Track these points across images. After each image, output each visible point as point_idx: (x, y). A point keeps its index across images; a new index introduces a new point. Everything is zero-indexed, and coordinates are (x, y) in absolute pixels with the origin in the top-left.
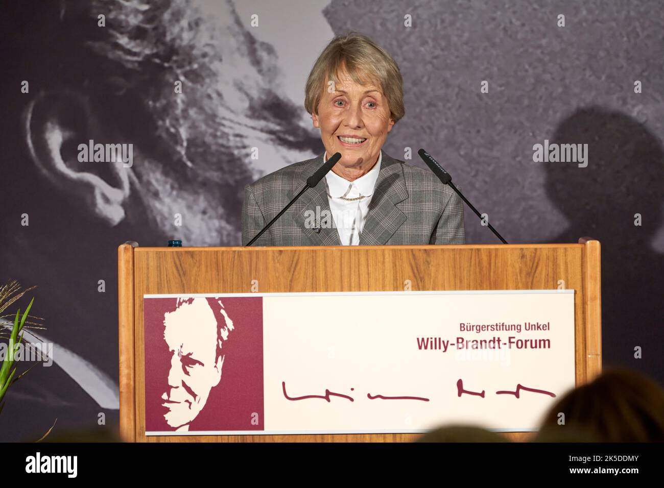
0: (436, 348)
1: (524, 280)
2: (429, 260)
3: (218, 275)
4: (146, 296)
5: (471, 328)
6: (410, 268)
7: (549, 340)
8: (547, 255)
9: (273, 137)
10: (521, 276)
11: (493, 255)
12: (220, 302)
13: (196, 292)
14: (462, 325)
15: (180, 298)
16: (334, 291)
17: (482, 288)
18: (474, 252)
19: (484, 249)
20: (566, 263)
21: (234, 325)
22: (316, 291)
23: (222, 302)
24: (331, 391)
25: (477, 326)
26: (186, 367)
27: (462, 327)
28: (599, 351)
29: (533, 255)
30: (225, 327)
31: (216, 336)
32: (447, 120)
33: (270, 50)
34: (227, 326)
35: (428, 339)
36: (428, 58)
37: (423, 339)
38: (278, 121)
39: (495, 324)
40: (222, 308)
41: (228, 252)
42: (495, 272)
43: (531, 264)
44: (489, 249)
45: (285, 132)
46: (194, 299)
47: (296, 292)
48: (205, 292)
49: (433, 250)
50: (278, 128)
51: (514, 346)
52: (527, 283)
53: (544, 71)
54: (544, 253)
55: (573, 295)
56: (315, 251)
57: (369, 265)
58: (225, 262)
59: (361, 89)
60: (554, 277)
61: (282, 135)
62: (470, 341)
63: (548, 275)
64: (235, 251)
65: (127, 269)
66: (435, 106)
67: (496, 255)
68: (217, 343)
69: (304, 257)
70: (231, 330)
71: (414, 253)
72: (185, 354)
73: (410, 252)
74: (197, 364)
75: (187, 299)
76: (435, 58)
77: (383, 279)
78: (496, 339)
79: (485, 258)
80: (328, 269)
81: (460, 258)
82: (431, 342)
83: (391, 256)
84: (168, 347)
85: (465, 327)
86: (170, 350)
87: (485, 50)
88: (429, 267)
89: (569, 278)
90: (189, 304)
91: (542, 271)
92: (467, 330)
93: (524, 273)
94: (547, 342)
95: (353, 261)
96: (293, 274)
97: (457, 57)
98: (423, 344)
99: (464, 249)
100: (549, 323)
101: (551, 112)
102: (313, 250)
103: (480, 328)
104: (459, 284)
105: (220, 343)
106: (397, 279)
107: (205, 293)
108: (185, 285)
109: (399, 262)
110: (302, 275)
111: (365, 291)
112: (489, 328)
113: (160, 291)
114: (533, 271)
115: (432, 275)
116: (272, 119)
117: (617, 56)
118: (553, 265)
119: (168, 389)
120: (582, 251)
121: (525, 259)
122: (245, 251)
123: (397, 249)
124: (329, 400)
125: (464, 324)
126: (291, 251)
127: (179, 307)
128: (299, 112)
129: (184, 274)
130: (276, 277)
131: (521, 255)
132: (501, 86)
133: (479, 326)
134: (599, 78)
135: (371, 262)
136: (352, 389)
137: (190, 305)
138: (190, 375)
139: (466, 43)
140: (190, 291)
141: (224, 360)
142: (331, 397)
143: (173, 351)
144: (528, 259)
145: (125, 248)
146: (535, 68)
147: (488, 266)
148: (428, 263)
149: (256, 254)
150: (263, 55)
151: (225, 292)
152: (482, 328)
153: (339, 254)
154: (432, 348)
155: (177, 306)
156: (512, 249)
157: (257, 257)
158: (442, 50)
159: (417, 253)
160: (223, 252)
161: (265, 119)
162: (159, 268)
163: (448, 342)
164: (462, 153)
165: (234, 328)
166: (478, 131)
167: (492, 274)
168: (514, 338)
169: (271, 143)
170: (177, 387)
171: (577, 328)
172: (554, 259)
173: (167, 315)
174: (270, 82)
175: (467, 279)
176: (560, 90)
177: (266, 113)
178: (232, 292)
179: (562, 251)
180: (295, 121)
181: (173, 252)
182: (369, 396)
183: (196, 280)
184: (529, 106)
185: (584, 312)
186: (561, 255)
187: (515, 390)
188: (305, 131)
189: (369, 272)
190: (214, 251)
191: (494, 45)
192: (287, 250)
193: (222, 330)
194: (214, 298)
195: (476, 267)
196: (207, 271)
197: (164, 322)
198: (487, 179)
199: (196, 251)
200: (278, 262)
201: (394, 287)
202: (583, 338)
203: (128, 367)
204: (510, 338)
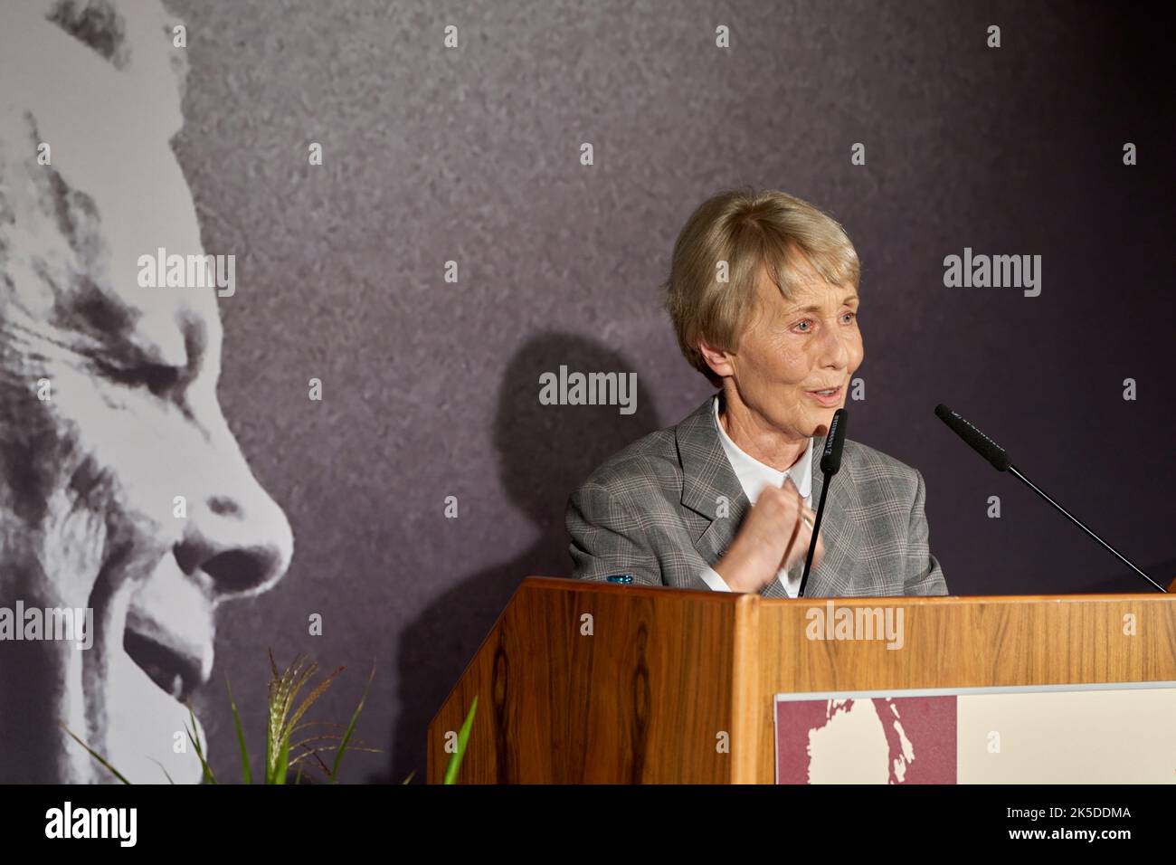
9: (90, 360)
32: (347, 338)
33: (89, 206)
36: (323, 230)
38: (98, 332)
45: (107, 353)
50: (98, 345)
53: (486, 260)
61: (103, 358)
66: (330, 313)
76: (333, 230)
87: (404, 220)
97: (364, 230)
101: (492, 329)
116: (90, 329)
117: (585, 238)
128: (130, 316)
132: (424, 282)
134: (559, 274)
139: (377, 207)
146: (473, 253)
150: (78, 213)
158: (344, 217)
161: (78, 328)
164: (367, 395)
166: (391, 359)
169: (86, 371)
174: (88, 263)
176: (506, 292)
177: (80, 319)
180: (124, 333)
184: (463, 318)
188: (138, 351)
191: (416, 213)
198: (401, 442)
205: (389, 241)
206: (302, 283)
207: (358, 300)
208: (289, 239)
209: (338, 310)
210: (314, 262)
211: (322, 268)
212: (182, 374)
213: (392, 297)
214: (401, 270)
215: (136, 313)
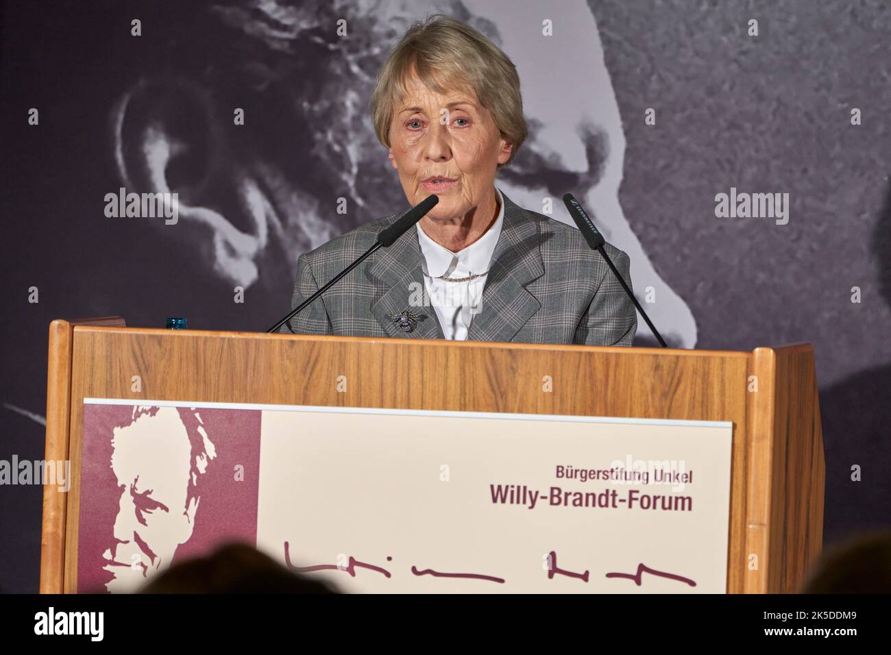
0: (518, 502)
1: (657, 403)
2: (515, 366)
3: (197, 373)
4: (87, 401)
5: (573, 474)
6: (486, 377)
7: (690, 499)
8: (693, 366)
10: (653, 398)
11: (613, 363)
12: (197, 415)
13: (162, 397)
14: (560, 469)
15: (138, 407)
16: (370, 406)
17: (592, 413)
18: (583, 357)
19: (599, 353)
20: (723, 381)
21: (216, 451)
22: (343, 406)
23: (201, 416)
24: (357, 559)
25: (582, 471)
26: (142, 512)
27: (560, 471)
28: (766, 519)
29: (673, 365)
30: (203, 454)
31: (189, 467)
33: (491, 29)
34: (206, 453)
35: (507, 487)
36: (733, 53)
37: (500, 487)
39: (609, 470)
40: (199, 424)
41: (214, 340)
42: (613, 390)
43: (669, 380)
44: (607, 353)
46: (159, 409)
47: (313, 405)
48: (177, 398)
49: (521, 350)
51: (636, 504)
52: (662, 408)
54: (690, 363)
55: (730, 431)
56: (345, 343)
57: (425, 369)
58: (208, 353)
59: (441, 100)
60: (702, 402)
62: (570, 493)
63: (694, 398)
64: (224, 338)
65: (60, 358)
66: (740, 128)
67: (617, 365)
68: (189, 477)
69: (326, 353)
70: (212, 458)
71: (493, 354)
72: (140, 491)
73: (487, 352)
74: (159, 508)
75: (148, 408)
76: (744, 53)
77: (445, 392)
78: (611, 492)
79: (599, 365)
80: (363, 372)
81: (562, 365)
82: (512, 492)
83: (458, 357)
84: (116, 480)
85: (565, 472)
86: (119, 485)
87: (821, 44)
88: (515, 377)
89: (726, 404)
90: (151, 416)
91: (685, 393)
92: (567, 477)
93: (658, 393)
94: (687, 502)
95: (400, 362)
96: (309, 378)
97: (778, 53)
98: (499, 494)
99: (568, 352)
100: (691, 472)
102: (341, 343)
103: (587, 475)
104: (557, 405)
105: (195, 477)
106: (465, 394)
107: (176, 400)
108: (147, 386)
109: (469, 367)
110: (323, 380)
111: (417, 409)
112: (601, 475)
113: (109, 395)
114: (672, 390)
115: (519, 390)
118: (703, 383)
119: (113, 543)
120: (747, 363)
121: (660, 372)
122: (239, 339)
123: (468, 347)
124: (353, 574)
125: (563, 467)
126: (309, 342)
127: (135, 420)
129: (147, 370)
130: (284, 380)
131: (654, 365)
133: (586, 471)
135: (427, 365)
136: (389, 559)
137: (153, 417)
138: (146, 525)
139: (792, 33)
140: (155, 395)
141: (199, 504)
142: (356, 568)
143: (124, 486)
144: (665, 372)
145: (60, 326)
147: (604, 380)
148: (514, 370)
149: (256, 344)
151: (206, 400)
152: (590, 474)
153: (380, 350)
154: (512, 502)
155: (133, 418)
156: (642, 355)
157: (257, 349)
159: (498, 355)
160: (206, 339)
162: (109, 358)
163: (537, 493)
165: (215, 456)
167: (609, 391)
168: (637, 492)
170: (127, 542)
171: (735, 481)
172: (704, 374)
173: (117, 431)
175: (572, 398)
178: (217, 401)
179: (718, 361)
181: (131, 335)
182: (414, 570)
183: (164, 381)
184: (885, 135)
185: (746, 458)
186: (716, 368)
187: (634, 573)
188: (538, 158)
189: (425, 380)
190: (193, 337)
191: (835, 37)
192: (302, 341)
193: (198, 458)
194: (190, 408)
195: (585, 380)
196: (180, 367)
197: (112, 441)
198: (815, 246)
199: (166, 336)
200: (288, 358)
201: (460, 405)
202: (742, 498)
203: (57, 508)
204: (631, 492)
205: (805, 64)
206: (710, 101)
207: (770, 117)
208: (698, 61)
209: (748, 126)
210: (723, 82)
211: (732, 88)
212: (582, 179)
213: (807, 114)
214: (817, 90)
215: (537, 125)
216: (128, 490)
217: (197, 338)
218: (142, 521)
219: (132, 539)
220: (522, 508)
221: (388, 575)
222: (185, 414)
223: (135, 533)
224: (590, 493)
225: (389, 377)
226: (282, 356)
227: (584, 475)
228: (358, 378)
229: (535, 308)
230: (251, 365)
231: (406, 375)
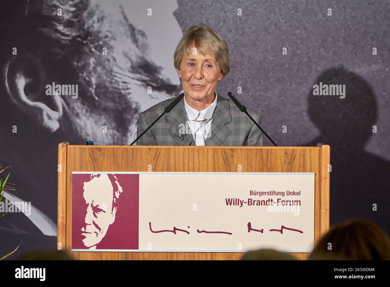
0: (236, 205)
1: (286, 167)
2: (233, 154)
3: (114, 161)
4: (73, 173)
5: (256, 194)
6: (222, 158)
7: (300, 201)
8: (300, 153)
9: (144, 83)
10: (285, 165)
11: (270, 152)
12: (115, 177)
13: (102, 171)
14: (251, 192)
15: (93, 174)
16: (180, 171)
17: (263, 171)
18: (259, 150)
19: (264, 149)
20: (310, 158)
22: (169, 171)
23: (116, 177)
24: (177, 228)
25: (260, 192)
26: (95, 213)
27: (251, 193)
28: (328, 208)
29: (292, 152)
30: (118, 191)
32: (242, 75)
33: (143, 34)
34: (119, 190)
35: (232, 199)
36: (232, 40)
37: (229, 199)
38: (147, 74)
39: (270, 192)
40: (116, 180)
41: (120, 148)
42: (270, 162)
43: (291, 158)
44: (267, 149)
45: (151, 81)
46: (100, 175)
47: (158, 171)
49: (235, 149)
50: (147, 78)
52: (288, 168)
53: (297, 49)
54: (298, 152)
55: (314, 176)
56: (170, 148)
57: (200, 157)
58: (118, 154)
60: (303, 165)
61: (149, 83)
62: (255, 201)
63: (300, 164)
64: (124, 148)
65: (63, 157)
66: (235, 67)
67: (271, 153)
68: (113, 200)
69: (163, 152)
70: (121, 192)
71: (225, 150)
72: (94, 205)
73: (223, 150)
74: (102, 212)
75: (96, 175)
76: (236, 40)
77: (207, 165)
78: (270, 200)
79: (265, 154)
80: (177, 159)
81: (251, 154)
82: (234, 201)
83: (212, 152)
84: (85, 202)
85: (253, 193)
86: (87, 203)
87: (264, 36)
88: (233, 159)
89: (312, 166)
90: (98, 177)
91: (297, 162)
92: (254, 195)
93: (287, 163)
95: (190, 155)
96: (157, 162)
97: (248, 40)
98: (229, 202)
99: (253, 149)
100: (300, 191)
101: (301, 72)
102: (168, 148)
103: (261, 194)
104: (249, 168)
105: (115, 199)
106: (215, 166)
107: (107, 171)
108: (96, 167)
109: (216, 155)
110: (162, 162)
111: (197, 172)
112: (267, 193)
113: (81, 170)
114: (292, 162)
115: (235, 163)
116: (144, 74)
117: (338, 41)
118: (303, 159)
119: (85, 225)
120: (319, 151)
121: (287, 155)
122: (130, 148)
123: (216, 148)
124: (175, 233)
126: (156, 148)
127: (92, 179)
128: (159, 69)
129: (95, 160)
130: (147, 163)
131: (285, 153)
132: (273, 57)
133: (261, 192)
134: (328, 53)
135: (200, 155)
136: (189, 227)
137: (98, 178)
138: (97, 218)
139: (253, 32)
140: (98, 170)
141: (117, 209)
142: (176, 231)
143: (88, 204)
144: (289, 155)
145: (62, 145)
146: (292, 47)
147: (266, 158)
148: (233, 156)
149: (136, 150)
150: (139, 37)
151: (118, 171)
152: (262, 193)
153: (183, 150)
154: (234, 205)
155: (91, 178)
156: (281, 149)
157: (137, 152)
158: (240, 36)
159: (227, 151)
160: (117, 148)
161: (140, 73)
162: (81, 157)
163: (243, 201)
164: (250, 94)
165: (122, 191)
166: (260, 82)
167: (269, 163)
168: (280, 199)
169: (143, 87)
170: (90, 224)
171: (316, 194)
172: (304, 155)
173: (85, 183)
174: (143, 52)
175: (255, 166)
176: (306, 59)
177: (140, 70)
178: (122, 171)
179: (309, 151)
180: (157, 75)
181: (89, 148)
182: (198, 231)
183: (102, 164)
184: (288, 68)
185: (320, 186)
186: (308, 153)
187: (280, 229)
188: (162, 80)
189: (200, 161)
190: (113, 148)
191: (269, 34)
192: (154, 148)
193: (116, 192)
194: (112, 174)
195: (260, 159)
196: (108, 159)
197: (83, 187)
198: (264, 109)
199: (102, 148)
200: (148, 154)
201: (213, 169)
202: (319, 200)
203: (63, 213)
204: (278, 200)
205: (258, 43)
207: (246, 63)
209: (238, 66)
211: (232, 53)
212: (178, 88)
214: (263, 53)
215: (161, 68)
216: (90, 205)
217: (114, 148)
218: (96, 216)
219: (92, 223)
220: (238, 207)
221: (188, 233)
222: (110, 176)
223: (93, 221)
224: (263, 200)
225: (186, 161)
226: (146, 154)
227: (260, 194)
228: (175, 161)
229: (229, 133)
230: (134, 157)
231: (193, 159)
